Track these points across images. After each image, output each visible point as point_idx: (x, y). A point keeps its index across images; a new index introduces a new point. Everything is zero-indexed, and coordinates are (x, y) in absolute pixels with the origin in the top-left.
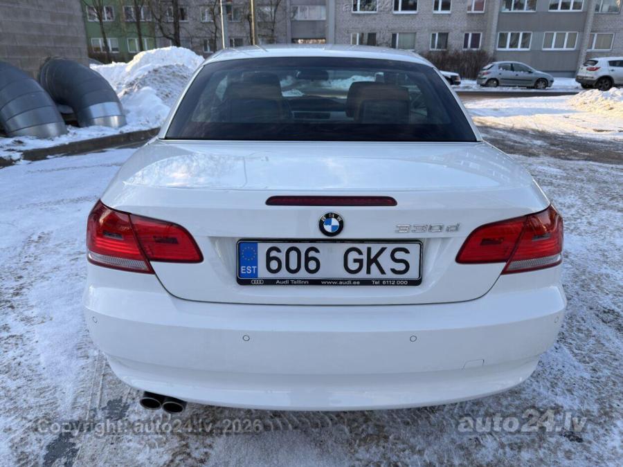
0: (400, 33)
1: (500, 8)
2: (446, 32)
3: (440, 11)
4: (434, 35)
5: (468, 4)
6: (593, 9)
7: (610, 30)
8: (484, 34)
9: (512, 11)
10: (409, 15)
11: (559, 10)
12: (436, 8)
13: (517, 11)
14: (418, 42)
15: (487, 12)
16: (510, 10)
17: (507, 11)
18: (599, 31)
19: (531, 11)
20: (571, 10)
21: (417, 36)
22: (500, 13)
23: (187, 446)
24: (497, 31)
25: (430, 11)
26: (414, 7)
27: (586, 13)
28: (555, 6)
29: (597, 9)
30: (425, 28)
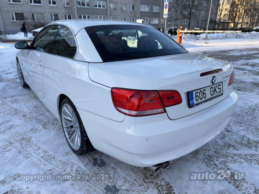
0: (35, 14)
1: (77, 5)
2: (56, 14)
3: (52, 5)
4: (52, 15)
5: (63, 2)
6: (109, 8)
7: (115, 16)
8: (73, 16)
9: (81, 7)
10: (38, 5)
11: (98, 7)
12: (50, 3)
13: (83, 7)
14: (45, 18)
15: (72, 6)
16: (81, 6)
17: (79, 6)
18: (113, 16)
19: (88, 7)
20: (102, 8)
21: (44, 15)
22: (77, 7)
23: (156, 184)
24: (78, 14)
25: (47, 4)
26: (40, 2)
27: (107, 9)
28: (96, 6)
29: (110, 8)
30: (47, 12)
